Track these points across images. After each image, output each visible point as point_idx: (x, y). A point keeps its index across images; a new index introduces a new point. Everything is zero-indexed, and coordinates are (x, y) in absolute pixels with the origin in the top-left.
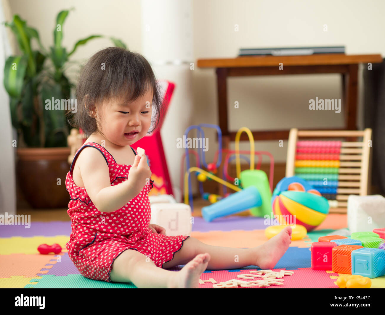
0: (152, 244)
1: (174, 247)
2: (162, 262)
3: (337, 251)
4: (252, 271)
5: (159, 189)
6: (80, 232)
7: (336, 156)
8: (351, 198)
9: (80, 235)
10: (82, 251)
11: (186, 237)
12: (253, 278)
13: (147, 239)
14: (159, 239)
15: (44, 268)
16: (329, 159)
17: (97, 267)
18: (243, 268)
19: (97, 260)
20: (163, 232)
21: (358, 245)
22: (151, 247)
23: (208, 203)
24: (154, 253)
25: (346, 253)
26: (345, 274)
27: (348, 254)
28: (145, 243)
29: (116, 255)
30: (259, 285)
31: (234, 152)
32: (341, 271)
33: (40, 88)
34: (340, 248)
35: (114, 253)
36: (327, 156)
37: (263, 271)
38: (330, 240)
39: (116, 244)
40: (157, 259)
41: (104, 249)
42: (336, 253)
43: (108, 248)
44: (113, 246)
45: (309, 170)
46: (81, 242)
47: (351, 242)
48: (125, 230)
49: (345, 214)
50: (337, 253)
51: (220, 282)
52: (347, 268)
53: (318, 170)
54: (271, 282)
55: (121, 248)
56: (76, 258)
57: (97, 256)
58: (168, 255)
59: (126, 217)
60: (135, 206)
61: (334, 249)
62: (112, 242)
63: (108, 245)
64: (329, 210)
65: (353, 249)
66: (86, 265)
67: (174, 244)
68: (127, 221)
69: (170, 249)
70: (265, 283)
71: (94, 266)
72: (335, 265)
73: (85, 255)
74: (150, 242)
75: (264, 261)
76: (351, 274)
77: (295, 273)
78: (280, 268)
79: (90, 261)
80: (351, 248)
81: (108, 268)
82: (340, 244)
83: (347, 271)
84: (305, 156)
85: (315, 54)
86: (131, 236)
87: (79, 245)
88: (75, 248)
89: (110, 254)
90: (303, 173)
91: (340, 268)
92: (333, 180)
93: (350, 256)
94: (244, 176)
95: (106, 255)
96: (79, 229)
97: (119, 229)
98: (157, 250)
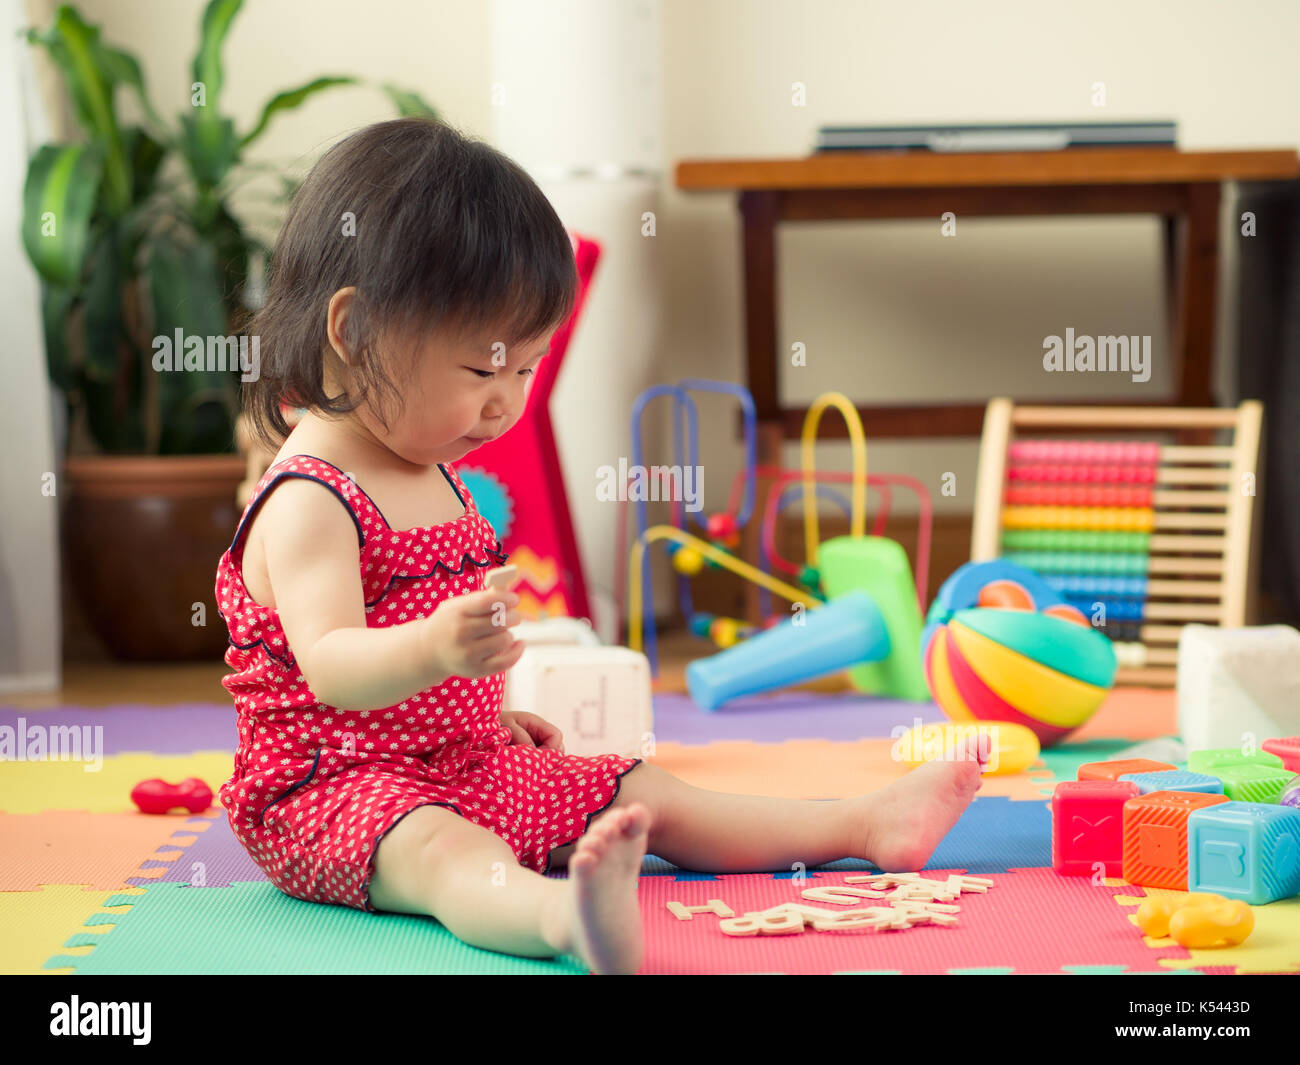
0: (510, 784)
1: (589, 797)
2: (546, 845)
3: (1140, 810)
4: (854, 875)
5: (543, 598)
6: (265, 749)
7: (1141, 492)
8: (1189, 636)
9: (264, 759)
10: (273, 809)
11: (628, 763)
12: (857, 900)
13: (492, 767)
14: (537, 765)
15: (151, 859)
16: (1120, 505)
17: (325, 865)
18: (822, 866)
19: (326, 839)
20: (553, 743)
21: (1212, 791)
22: (505, 792)
23: (709, 648)
24: (517, 812)
25: (1171, 819)
27: (1176, 824)
28: (486, 781)
29: (384, 825)
30: (876, 923)
31: (798, 476)
32: (1153, 879)
33: (145, 255)
34: (1150, 801)
35: (378, 815)
36: (1112, 492)
37: (889, 877)
38: (1116, 777)
39: (386, 783)
40: (528, 832)
41: (347, 802)
42: (1135, 819)
43: (358, 796)
44: (377, 791)
45: (1049, 540)
46: (269, 781)
47: (1189, 780)
48: (414, 738)
49: (1170, 687)
50: (1139, 820)
51: (746, 911)
52: (1171, 870)
53: (1079, 541)
54: (914, 913)
55: (403, 801)
56: (254, 835)
57: (324, 826)
58: (570, 822)
61: (1128, 806)
62: (372, 776)
63: (359, 788)
64: (1117, 675)
65: (1192, 805)
66: (291, 858)
67: (589, 785)
68: (422, 711)
69: (576, 802)
70: (897, 919)
71: (315, 862)
72: (1134, 857)
73: (287, 824)
74: (502, 777)
75: (890, 844)
76: (1185, 889)
77: (997, 887)
78: (948, 868)
79: (302, 842)
80: (1187, 802)
81: (360, 867)
82: (1151, 788)
83: (1171, 877)
84: (1037, 491)
85: (1074, 146)
86: (439, 755)
87: (261, 792)
88: (249, 803)
89: (364, 821)
90: (1028, 550)
91: (1148, 870)
92: (1130, 575)
93: (1186, 828)
94: (832, 558)
95: (354, 824)
96: (262, 739)
97: (395, 737)
98: (527, 803)
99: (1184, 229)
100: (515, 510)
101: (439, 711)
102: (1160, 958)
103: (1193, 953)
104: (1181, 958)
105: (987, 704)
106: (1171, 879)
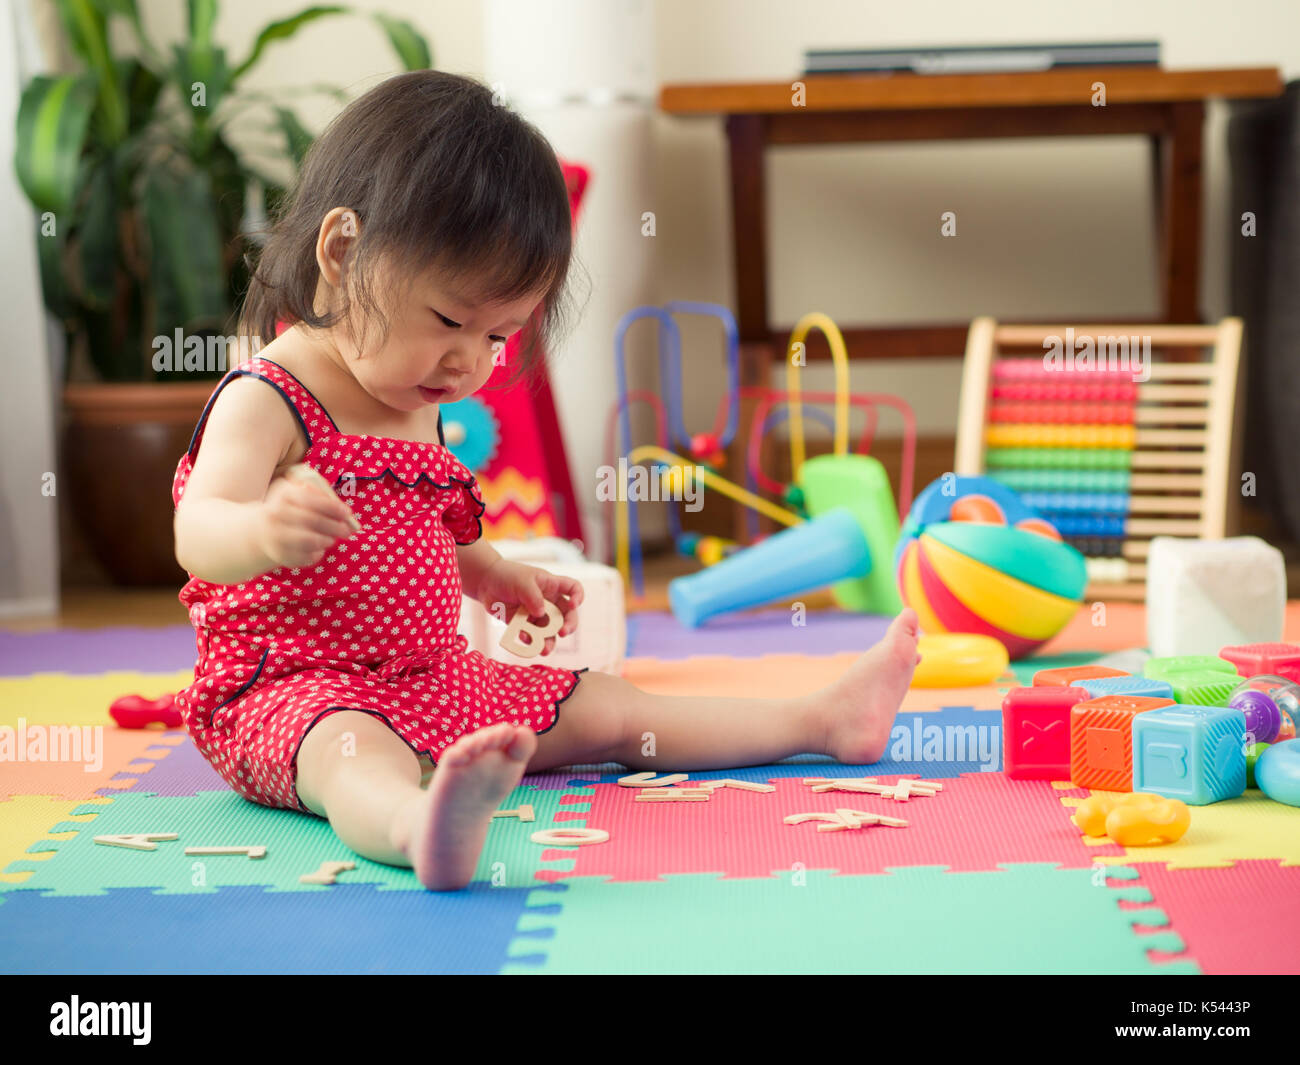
0: (456, 688)
3: (1087, 713)
5: (530, 519)
6: (220, 656)
7: (1123, 409)
8: (1159, 549)
9: (219, 667)
10: (222, 711)
13: (437, 672)
15: (123, 771)
16: (1102, 422)
17: (261, 766)
19: (261, 739)
21: (1163, 695)
23: (693, 565)
25: (1117, 723)
26: (1111, 790)
27: (1123, 726)
28: (429, 684)
32: (1100, 781)
33: (141, 186)
34: (1097, 705)
36: (1094, 410)
38: (1069, 682)
39: (324, 688)
41: (284, 703)
42: (1083, 723)
43: (295, 698)
44: (313, 694)
45: (1032, 458)
46: (219, 682)
47: (1138, 686)
48: (364, 647)
49: (1140, 602)
50: (1086, 724)
52: (1118, 773)
53: (1062, 458)
56: (204, 735)
57: (260, 726)
59: (363, 606)
60: (393, 567)
61: (1076, 711)
62: (314, 681)
63: (298, 691)
64: (1086, 590)
65: (1138, 708)
66: (234, 760)
68: (370, 619)
71: (253, 763)
72: (1081, 761)
73: (233, 726)
74: (449, 682)
76: (1130, 791)
77: (946, 790)
79: (241, 742)
80: (1134, 706)
81: (287, 767)
82: (1101, 693)
83: (1117, 780)
84: (1020, 409)
85: (1057, 67)
87: (212, 692)
88: (201, 703)
89: (295, 721)
90: (1011, 468)
91: (1095, 773)
92: (1112, 492)
93: (1130, 732)
94: (813, 476)
95: (285, 724)
96: (217, 647)
97: (345, 645)
98: (474, 709)
99: (1169, 150)
100: (502, 431)
101: (387, 620)
102: (1095, 855)
103: (1129, 850)
104: (1116, 855)
105: (959, 617)
106: (1117, 783)
